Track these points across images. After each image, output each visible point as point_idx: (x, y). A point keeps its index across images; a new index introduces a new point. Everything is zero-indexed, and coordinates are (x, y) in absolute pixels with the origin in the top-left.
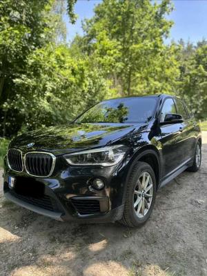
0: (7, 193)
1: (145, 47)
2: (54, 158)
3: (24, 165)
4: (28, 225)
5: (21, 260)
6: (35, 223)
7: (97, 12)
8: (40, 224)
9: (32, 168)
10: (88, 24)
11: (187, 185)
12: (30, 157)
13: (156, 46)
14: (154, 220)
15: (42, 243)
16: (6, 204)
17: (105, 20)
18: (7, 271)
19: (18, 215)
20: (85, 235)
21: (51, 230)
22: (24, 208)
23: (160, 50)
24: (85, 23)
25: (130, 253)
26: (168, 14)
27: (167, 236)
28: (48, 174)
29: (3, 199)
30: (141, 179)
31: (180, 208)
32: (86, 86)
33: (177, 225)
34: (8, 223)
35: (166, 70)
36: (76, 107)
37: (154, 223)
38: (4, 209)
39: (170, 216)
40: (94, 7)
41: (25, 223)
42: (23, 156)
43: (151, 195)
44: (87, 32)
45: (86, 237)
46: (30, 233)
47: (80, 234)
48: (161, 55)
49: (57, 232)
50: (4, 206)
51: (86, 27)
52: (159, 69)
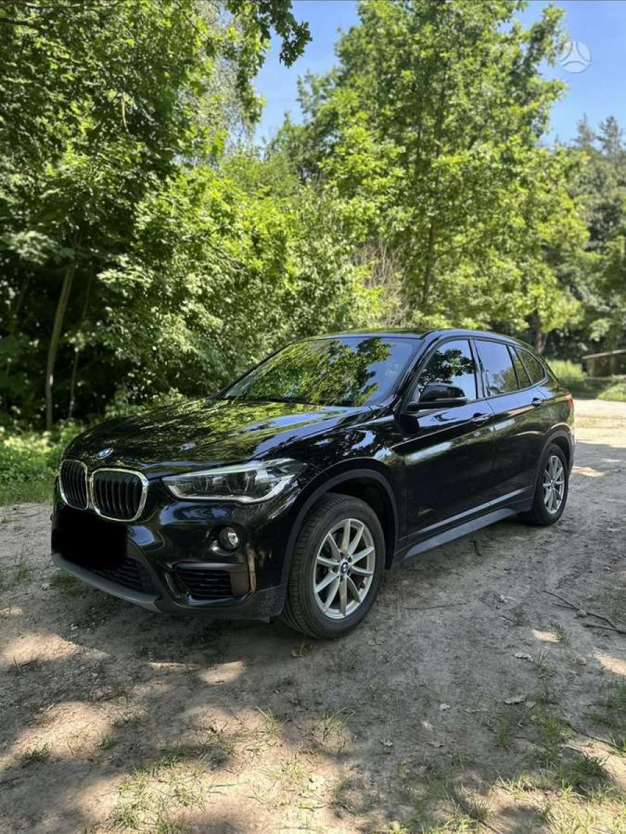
0: (57, 555)
1: (477, 163)
2: (145, 484)
3: (90, 495)
4: (97, 625)
5: (74, 683)
6: (114, 620)
7: (345, 55)
8: (124, 623)
9: (105, 502)
10: (315, 91)
11: (502, 557)
12: (102, 479)
13: (508, 159)
14: (371, 629)
15: (120, 656)
16: (57, 581)
17: (366, 80)
18: (45, 699)
19: (80, 604)
20: (211, 647)
21: (143, 636)
22: (97, 590)
23: (518, 169)
24: (307, 88)
25: (289, 683)
26: (551, 62)
27: (386, 660)
28: (133, 514)
29: (55, 571)
30: (339, 533)
31: (447, 607)
32: (291, 280)
33: (421, 641)
34: (58, 620)
35: (541, 226)
36: (266, 339)
37: (368, 633)
38: (52, 592)
39: (414, 622)
40: (338, 38)
41: (93, 620)
42: (89, 475)
43: (369, 571)
44: (314, 114)
45: (211, 652)
46: (98, 638)
47: (201, 646)
48: (524, 182)
49: (156, 639)
50: (53, 586)
51: (309, 100)
52: (519, 222)
